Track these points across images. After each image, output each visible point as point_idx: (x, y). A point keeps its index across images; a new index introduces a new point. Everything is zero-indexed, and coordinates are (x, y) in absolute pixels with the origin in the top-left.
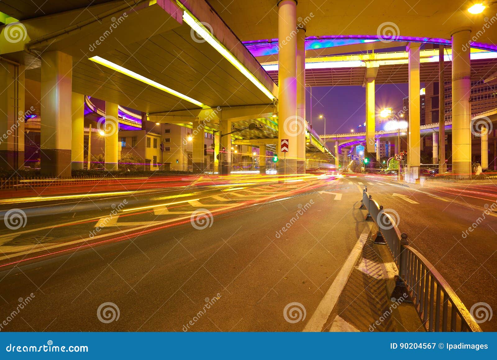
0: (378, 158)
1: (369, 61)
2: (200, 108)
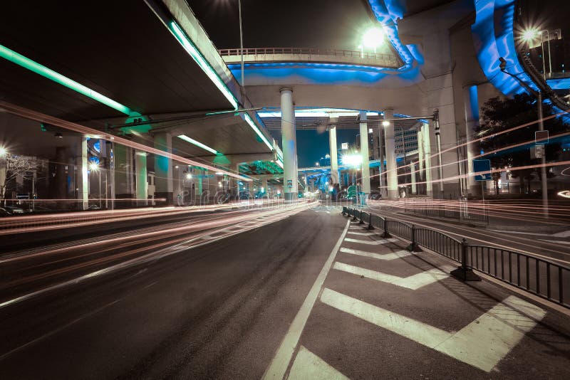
1: (331, 112)
2: (215, 155)
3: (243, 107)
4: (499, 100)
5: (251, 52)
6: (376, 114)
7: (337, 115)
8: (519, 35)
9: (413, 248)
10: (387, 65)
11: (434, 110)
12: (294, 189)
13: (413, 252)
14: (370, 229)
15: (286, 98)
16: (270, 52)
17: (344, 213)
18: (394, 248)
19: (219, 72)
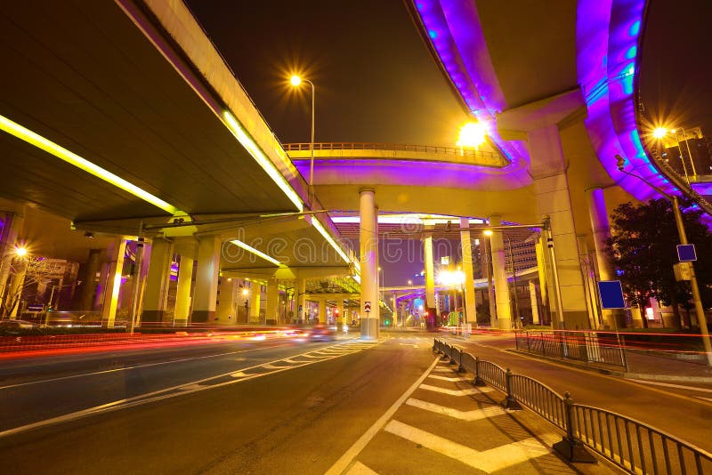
0: (438, 312)
1: (426, 219)
2: (278, 267)
3: (310, 209)
4: (631, 207)
5: (326, 147)
6: (481, 222)
7: (433, 223)
8: (645, 133)
9: (510, 403)
10: (488, 164)
11: (544, 217)
12: (374, 314)
13: (508, 410)
14: (460, 372)
15: (366, 201)
16: (348, 147)
17: (434, 348)
18: (482, 401)
19: (280, 168)
